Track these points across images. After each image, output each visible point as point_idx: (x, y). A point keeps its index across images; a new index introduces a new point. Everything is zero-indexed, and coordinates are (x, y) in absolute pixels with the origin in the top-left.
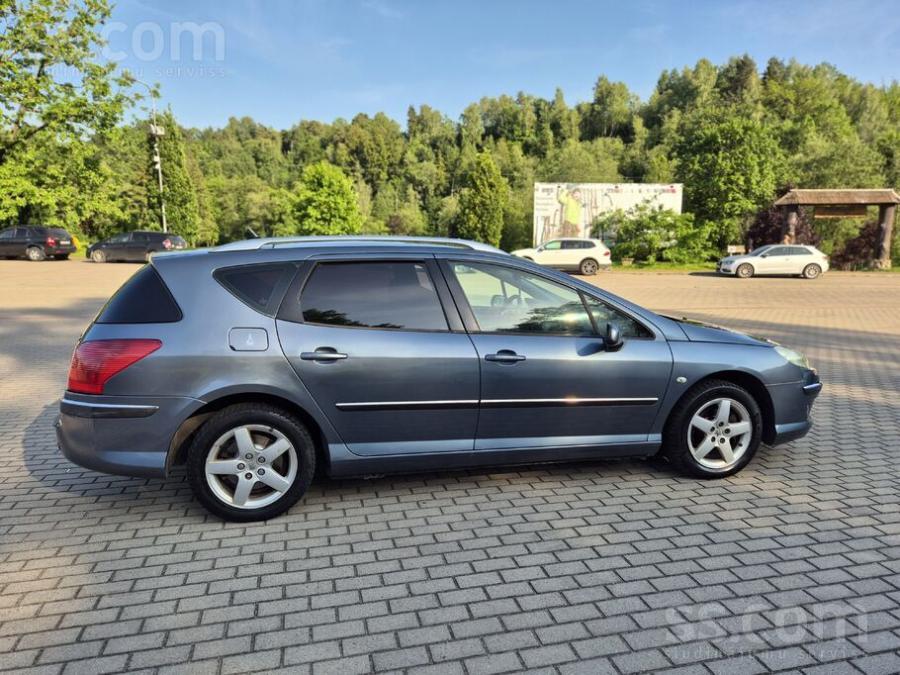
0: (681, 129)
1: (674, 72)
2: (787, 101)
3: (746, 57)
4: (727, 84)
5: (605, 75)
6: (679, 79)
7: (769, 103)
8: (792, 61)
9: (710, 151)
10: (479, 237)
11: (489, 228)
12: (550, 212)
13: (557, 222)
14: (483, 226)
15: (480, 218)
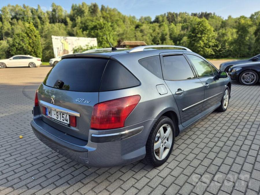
0: (81, 22)
1: (76, 5)
2: (108, 17)
3: (95, 3)
4: (92, 11)
5: (54, 3)
6: (78, 7)
7: (104, 17)
8: (108, 6)
9: (96, 29)
10: (33, 55)
11: (37, 51)
12: (59, 46)
13: (62, 49)
14: (35, 51)
15: (33, 47)
